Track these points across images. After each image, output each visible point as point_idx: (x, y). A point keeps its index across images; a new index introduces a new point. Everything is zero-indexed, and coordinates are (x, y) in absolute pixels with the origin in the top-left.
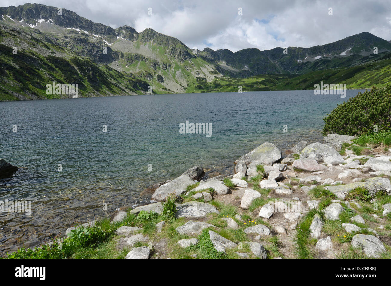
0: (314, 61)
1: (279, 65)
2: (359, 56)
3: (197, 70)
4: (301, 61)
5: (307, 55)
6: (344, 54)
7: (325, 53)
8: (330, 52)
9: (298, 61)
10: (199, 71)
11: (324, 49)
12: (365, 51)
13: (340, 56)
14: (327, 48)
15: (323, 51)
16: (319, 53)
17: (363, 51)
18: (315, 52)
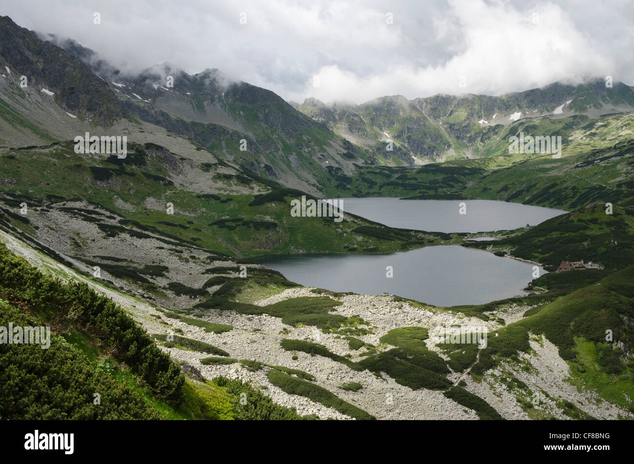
0: (509, 123)
1: (446, 129)
2: (584, 118)
3: (322, 153)
4: (486, 122)
5: (496, 110)
6: (558, 111)
7: (528, 107)
8: (535, 107)
9: (481, 122)
10: (324, 154)
11: (526, 101)
12: (593, 108)
13: (553, 115)
14: (530, 98)
15: (523, 102)
16: (517, 108)
17: (590, 107)
18: (510, 106)
